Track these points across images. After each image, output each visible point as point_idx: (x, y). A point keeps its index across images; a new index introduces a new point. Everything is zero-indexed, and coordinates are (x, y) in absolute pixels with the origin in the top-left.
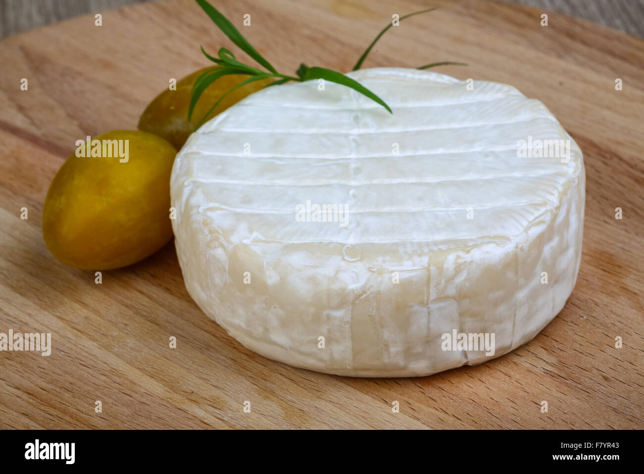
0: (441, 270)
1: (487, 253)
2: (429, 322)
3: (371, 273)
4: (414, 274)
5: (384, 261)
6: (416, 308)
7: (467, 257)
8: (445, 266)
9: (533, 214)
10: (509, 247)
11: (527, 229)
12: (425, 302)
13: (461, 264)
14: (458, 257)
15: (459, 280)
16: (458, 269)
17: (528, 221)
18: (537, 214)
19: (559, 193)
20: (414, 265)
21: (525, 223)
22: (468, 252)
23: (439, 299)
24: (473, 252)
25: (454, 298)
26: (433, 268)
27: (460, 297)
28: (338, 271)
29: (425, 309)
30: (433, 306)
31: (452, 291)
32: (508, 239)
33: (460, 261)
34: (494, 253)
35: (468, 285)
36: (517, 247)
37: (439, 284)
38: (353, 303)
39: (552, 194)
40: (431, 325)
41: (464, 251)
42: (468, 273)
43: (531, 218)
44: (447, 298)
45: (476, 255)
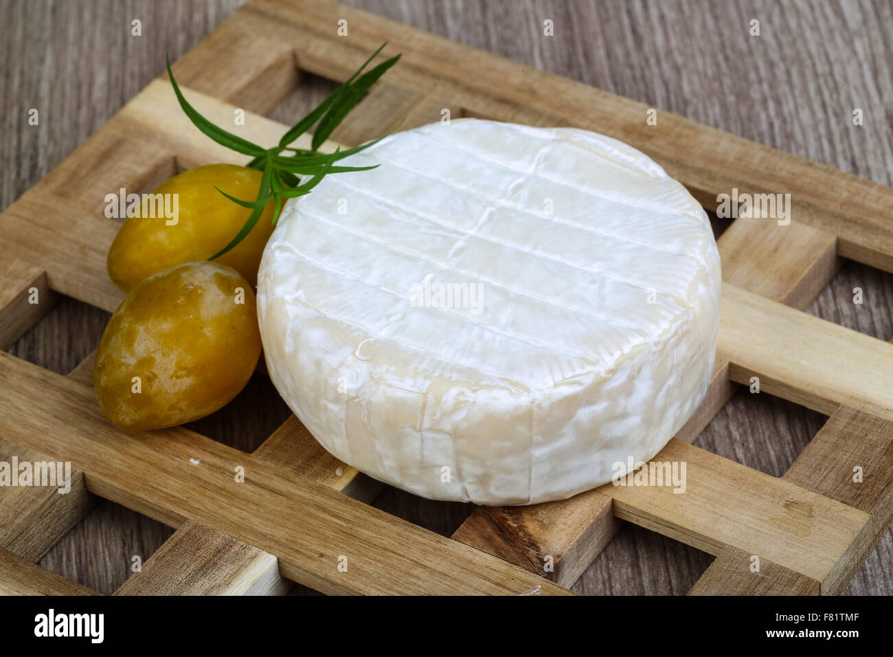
0: (438, 401)
1: (495, 399)
2: (422, 449)
3: (370, 378)
4: (409, 395)
5: (387, 371)
6: (408, 430)
7: (471, 397)
8: (444, 399)
9: (574, 371)
10: (524, 400)
11: (556, 385)
12: (418, 427)
13: (462, 402)
14: (462, 393)
15: (458, 417)
16: (457, 407)
17: (564, 377)
18: (578, 371)
19: (622, 355)
20: (414, 386)
21: (559, 378)
22: (474, 391)
23: (432, 430)
24: (480, 392)
25: (450, 434)
26: (430, 396)
27: (456, 434)
28: (342, 364)
29: (418, 435)
30: (428, 435)
31: (447, 426)
32: (528, 391)
33: (462, 398)
34: (504, 401)
35: (465, 425)
36: (532, 402)
37: (435, 415)
38: (347, 402)
39: (611, 355)
40: (425, 453)
41: (470, 388)
42: (468, 413)
43: (569, 374)
44: (440, 431)
45: (482, 397)
